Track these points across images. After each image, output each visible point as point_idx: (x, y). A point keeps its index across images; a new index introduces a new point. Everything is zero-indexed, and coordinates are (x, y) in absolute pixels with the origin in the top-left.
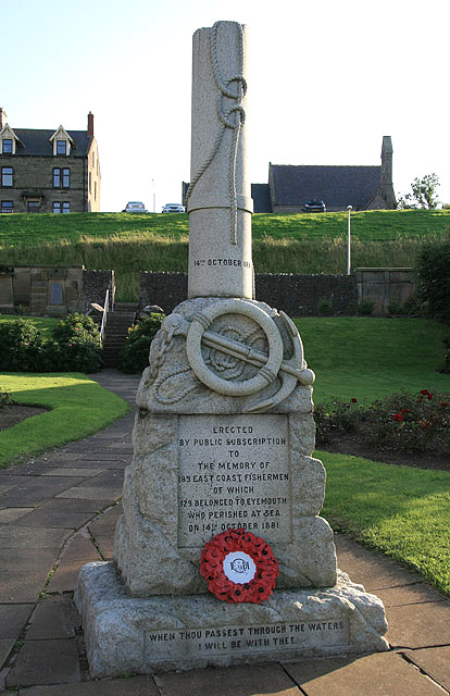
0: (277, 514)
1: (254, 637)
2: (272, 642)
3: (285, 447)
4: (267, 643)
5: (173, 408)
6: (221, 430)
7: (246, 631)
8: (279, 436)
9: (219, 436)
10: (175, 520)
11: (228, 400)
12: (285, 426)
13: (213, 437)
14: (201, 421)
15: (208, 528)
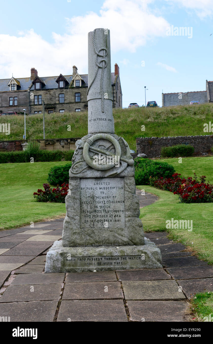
0: (120, 216)
1: (106, 261)
2: (113, 264)
3: (123, 190)
4: (111, 264)
5: (78, 175)
6: (97, 184)
7: (103, 259)
8: (120, 186)
9: (96, 186)
10: (79, 218)
11: (99, 172)
12: (123, 182)
13: (94, 187)
14: (90, 181)
15: (92, 221)
